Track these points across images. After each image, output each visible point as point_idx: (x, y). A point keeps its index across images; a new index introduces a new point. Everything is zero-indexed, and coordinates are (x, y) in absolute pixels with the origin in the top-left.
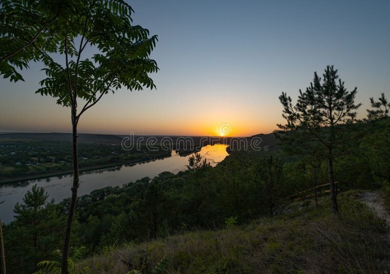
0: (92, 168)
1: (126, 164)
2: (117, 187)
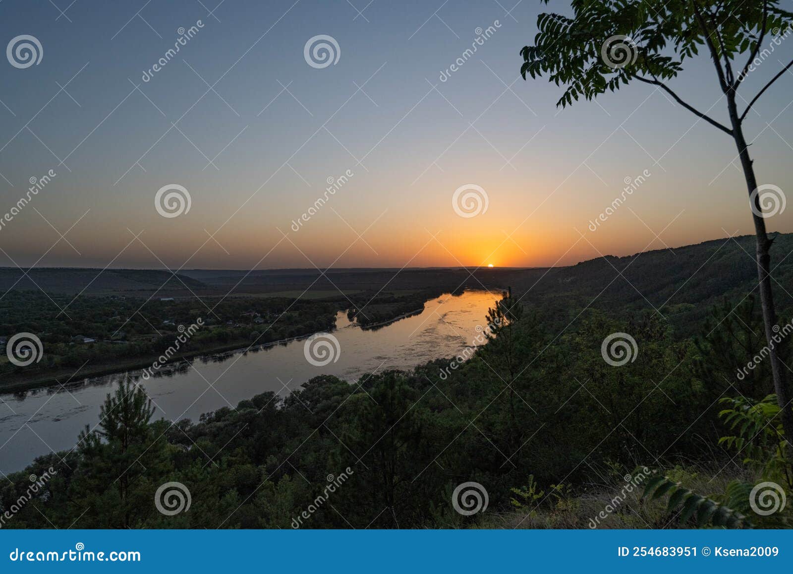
0: (108, 367)
1: (205, 354)
2: (185, 423)
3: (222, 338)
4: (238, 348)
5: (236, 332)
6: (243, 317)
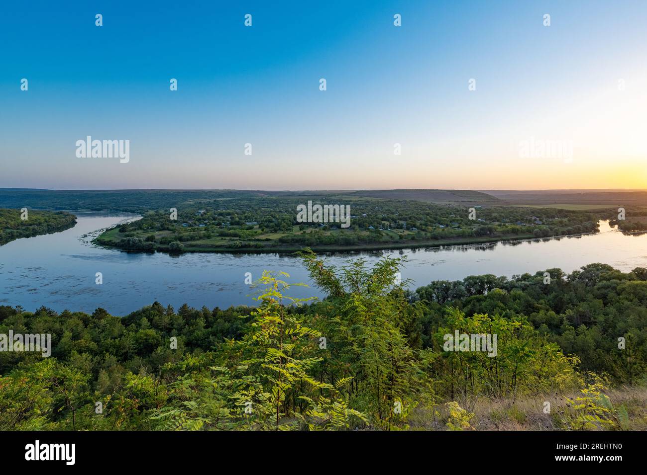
0: (452, 241)
1: (505, 240)
2: (503, 278)
3: (514, 231)
4: (525, 239)
5: (523, 228)
6: (527, 219)
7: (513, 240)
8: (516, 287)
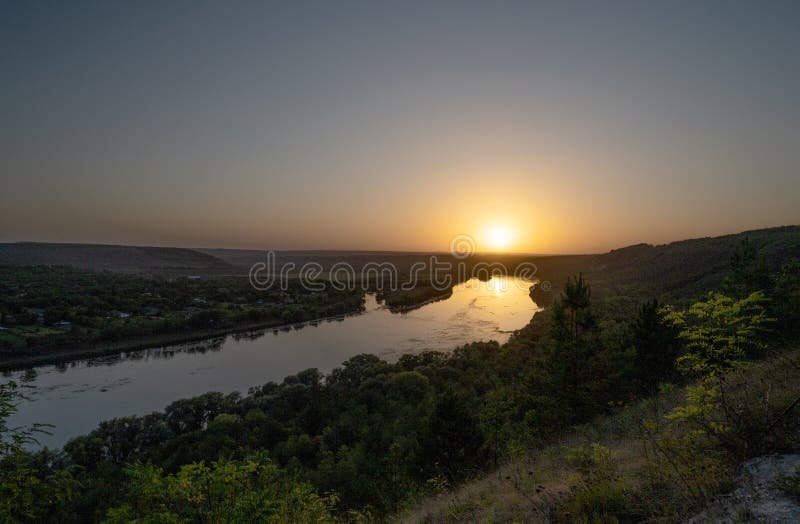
2: (235, 395)
3: (254, 317)
4: (270, 327)
5: (267, 310)
6: (272, 297)
7: (251, 330)
8: (255, 407)
